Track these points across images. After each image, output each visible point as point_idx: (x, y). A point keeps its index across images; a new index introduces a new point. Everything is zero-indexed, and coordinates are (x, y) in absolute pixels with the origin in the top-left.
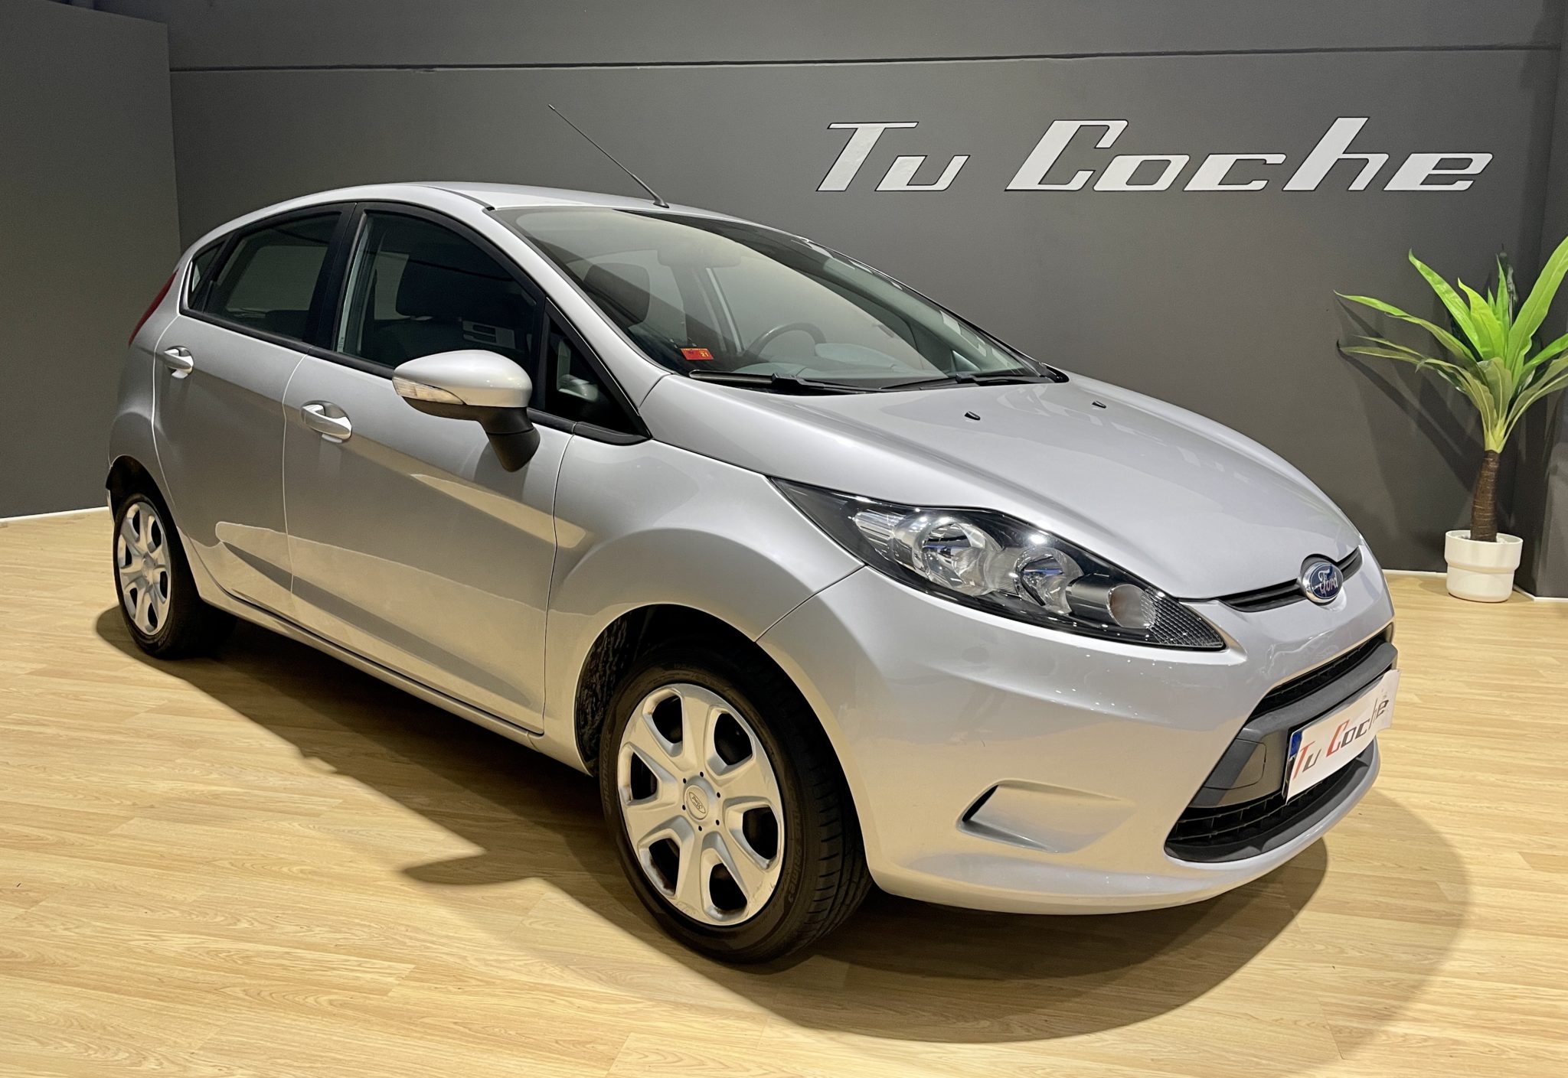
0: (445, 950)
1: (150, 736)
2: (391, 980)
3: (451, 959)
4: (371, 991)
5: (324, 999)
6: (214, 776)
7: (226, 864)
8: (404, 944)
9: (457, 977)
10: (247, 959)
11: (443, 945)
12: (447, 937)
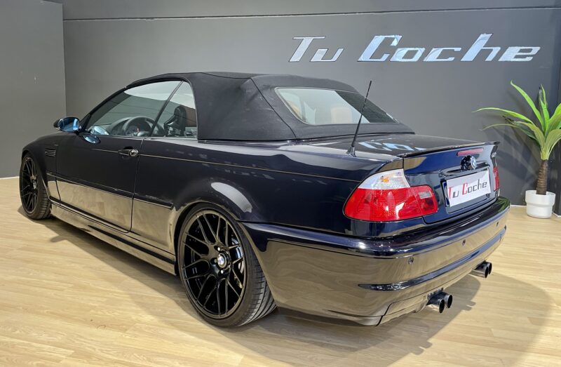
0: (90, 345)
1: (14, 259)
2: (64, 357)
3: (90, 349)
4: (53, 360)
5: (35, 363)
6: (31, 274)
7: (21, 308)
8: (74, 342)
9: (88, 356)
10: (13, 345)
11: (89, 343)
12: (92, 340)
